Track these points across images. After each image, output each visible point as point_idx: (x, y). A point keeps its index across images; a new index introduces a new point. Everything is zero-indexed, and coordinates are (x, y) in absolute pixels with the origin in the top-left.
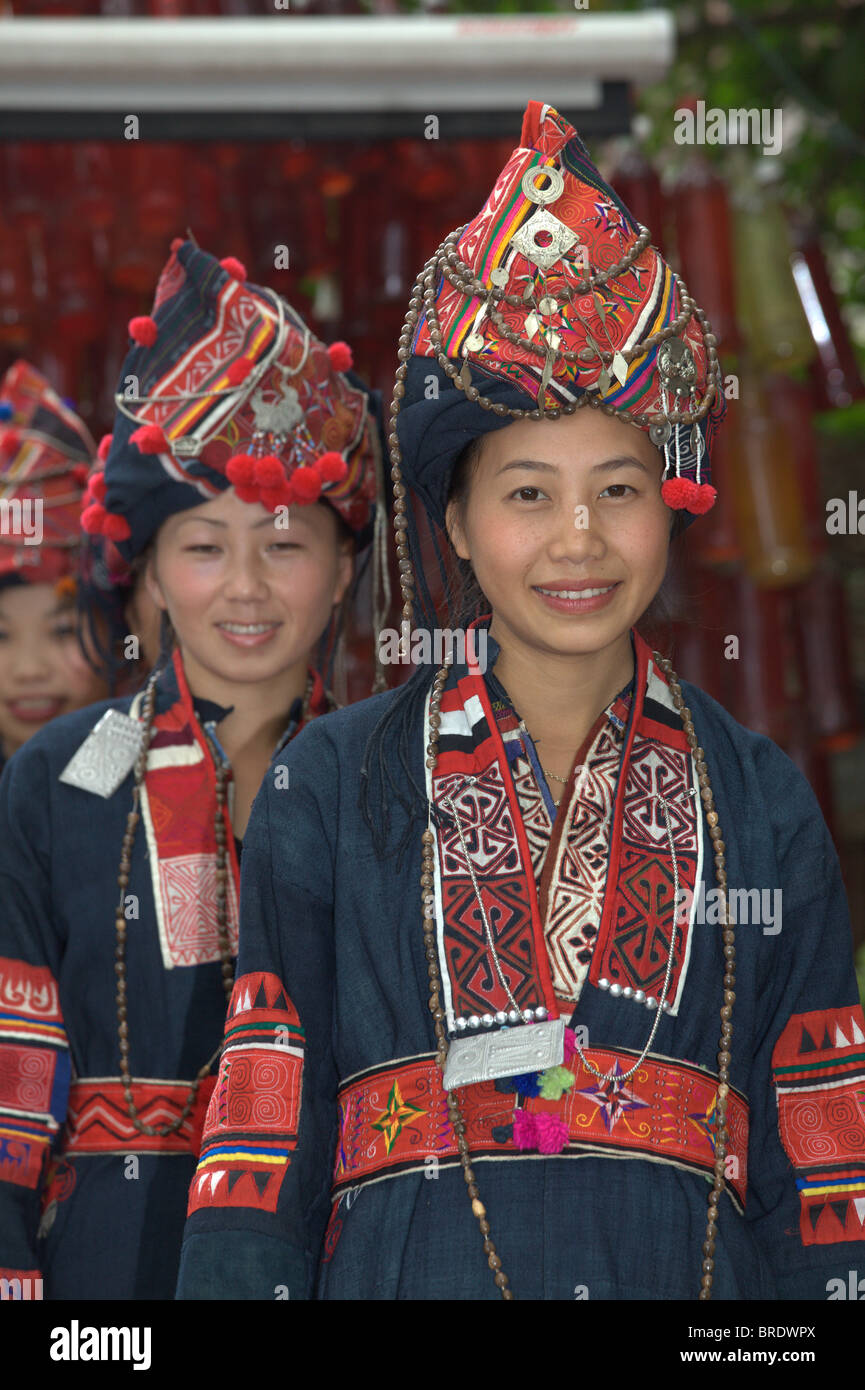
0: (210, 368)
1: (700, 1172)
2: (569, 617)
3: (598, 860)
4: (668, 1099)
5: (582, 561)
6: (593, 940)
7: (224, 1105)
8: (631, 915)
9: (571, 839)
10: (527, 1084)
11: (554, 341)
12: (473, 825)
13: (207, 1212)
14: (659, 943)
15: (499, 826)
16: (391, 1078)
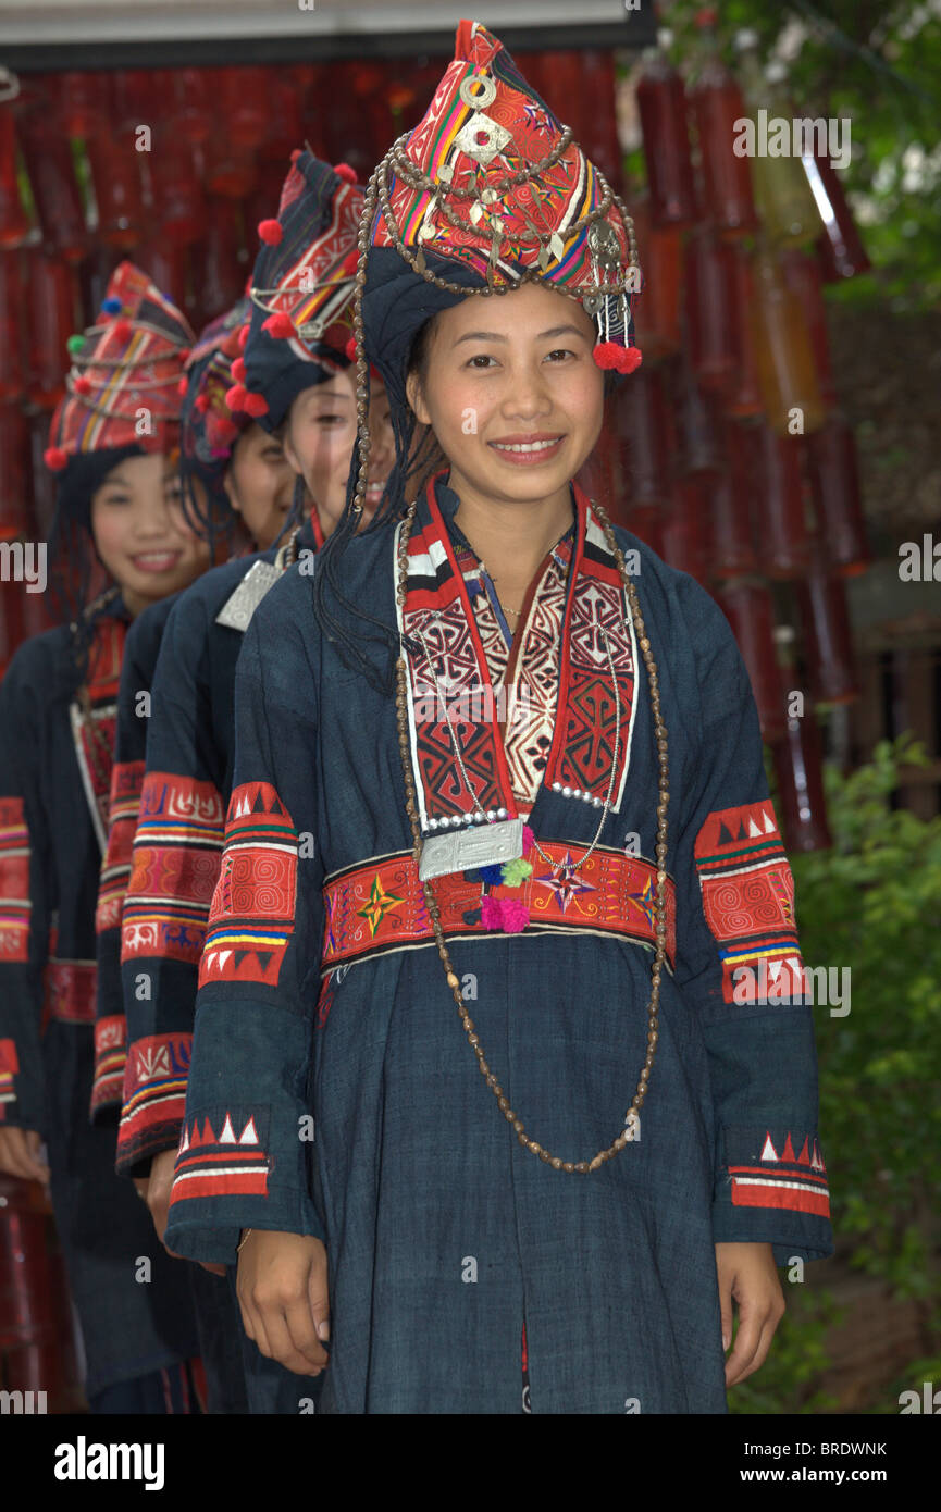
0: (329, 261)
1: (640, 943)
2: (520, 468)
3: (549, 681)
4: (611, 882)
5: (531, 418)
6: (547, 750)
7: (228, 895)
8: (579, 727)
9: (525, 663)
10: (492, 874)
11: (499, 226)
12: (439, 653)
13: (215, 985)
14: (603, 750)
15: (463, 654)
16: (373, 872)
